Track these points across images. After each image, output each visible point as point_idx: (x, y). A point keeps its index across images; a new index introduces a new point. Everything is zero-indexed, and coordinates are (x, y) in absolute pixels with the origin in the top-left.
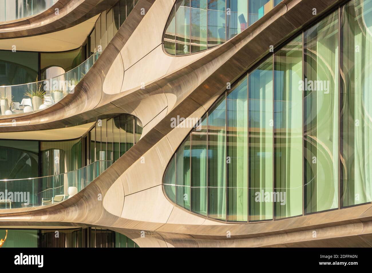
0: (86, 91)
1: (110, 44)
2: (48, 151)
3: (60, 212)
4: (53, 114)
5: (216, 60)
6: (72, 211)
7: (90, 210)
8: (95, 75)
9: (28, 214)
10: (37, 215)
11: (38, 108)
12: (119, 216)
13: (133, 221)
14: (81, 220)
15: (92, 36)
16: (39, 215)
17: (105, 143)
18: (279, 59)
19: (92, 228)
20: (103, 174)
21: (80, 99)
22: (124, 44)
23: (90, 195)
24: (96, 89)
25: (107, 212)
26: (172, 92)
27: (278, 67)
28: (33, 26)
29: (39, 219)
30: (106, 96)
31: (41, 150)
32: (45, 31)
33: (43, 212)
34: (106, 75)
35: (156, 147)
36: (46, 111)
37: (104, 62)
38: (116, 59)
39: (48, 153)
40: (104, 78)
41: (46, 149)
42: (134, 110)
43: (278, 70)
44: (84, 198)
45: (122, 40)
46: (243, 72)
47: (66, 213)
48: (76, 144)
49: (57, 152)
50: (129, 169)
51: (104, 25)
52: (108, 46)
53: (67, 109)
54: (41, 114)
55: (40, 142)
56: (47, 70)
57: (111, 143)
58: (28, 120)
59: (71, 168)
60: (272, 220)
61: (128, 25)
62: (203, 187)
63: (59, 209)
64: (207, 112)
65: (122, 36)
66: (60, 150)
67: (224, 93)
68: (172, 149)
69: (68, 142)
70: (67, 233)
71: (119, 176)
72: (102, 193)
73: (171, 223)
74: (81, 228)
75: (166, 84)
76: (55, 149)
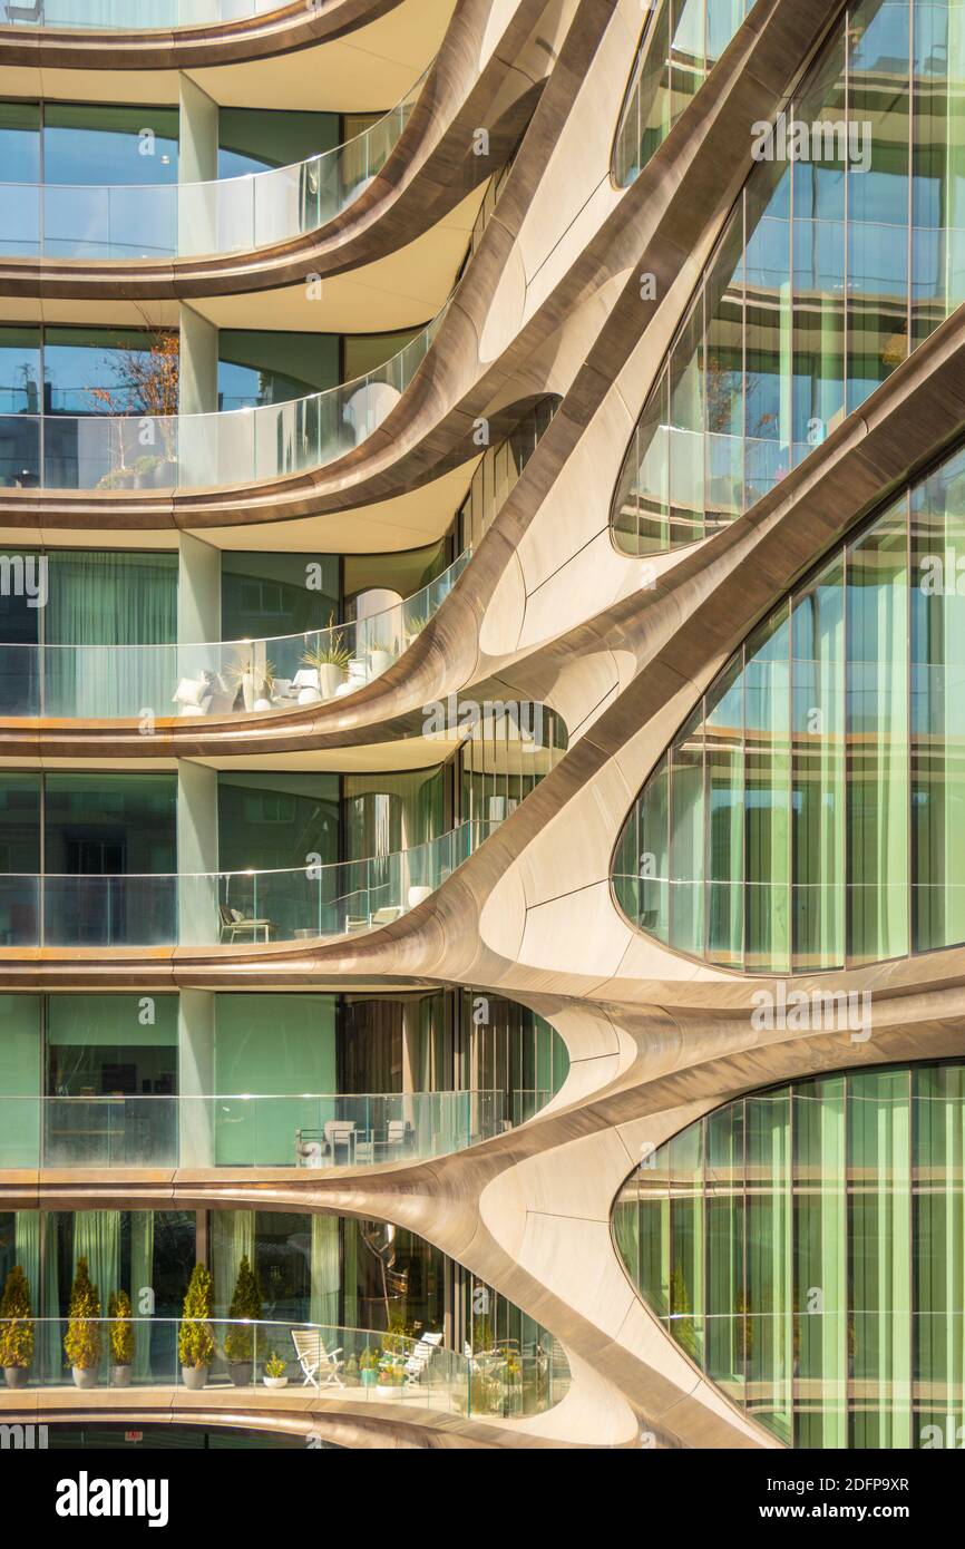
0: (441, 647)
1: (491, 529)
2: (362, 799)
3: (384, 949)
4: (367, 708)
5: (717, 563)
6: (412, 948)
7: (451, 946)
8: (460, 609)
9: (307, 956)
10: (329, 959)
11: (332, 692)
12: (514, 959)
13: (543, 971)
14: (433, 969)
15: (466, 511)
16: (332, 959)
17: (491, 776)
18: (860, 559)
19: (466, 989)
20: (477, 853)
21: (429, 669)
22: (524, 528)
23: (450, 906)
24: (464, 642)
25: (489, 949)
26: (627, 647)
27: (857, 576)
28: (320, 490)
29: (334, 967)
30: (487, 660)
31: (345, 796)
32: (350, 502)
33: (344, 949)
34: (486, 607)
35: (593, 785)
36: (351, 700)
37: (481, 576)
38: (508, 567)
39: (360, 804)
40: (482, 615)
41: (358, 793)
42: (547, 693)
43: (857, 586)
44: (437, 913)
45: (519, 519)
46: (781, 592)
47: (397, 952)
48: (430, 780)
49: (382, 803)
50: (535, 840)
51: (489, 483)
52: (487, 535)
53: (400, 693)
54: (339, 708)
55: (342, 777)
56: (359, 598)
57: (504, 776)
58: (309, 723)
59: (418, 838)
60: (841, 968)
61: (531, 482)
63: (382, 943)
64: (704, 697)
65: (520, 511)
66: (391, 796)
67: (740, 646)
68: (628, 789)
69: (412, 776)
70: (409, 1003)
71: (514, 859)
72: (478, 902)
73: (622, 976)
74: (442, 989)
75: (611, 627)
76: (379, 793)
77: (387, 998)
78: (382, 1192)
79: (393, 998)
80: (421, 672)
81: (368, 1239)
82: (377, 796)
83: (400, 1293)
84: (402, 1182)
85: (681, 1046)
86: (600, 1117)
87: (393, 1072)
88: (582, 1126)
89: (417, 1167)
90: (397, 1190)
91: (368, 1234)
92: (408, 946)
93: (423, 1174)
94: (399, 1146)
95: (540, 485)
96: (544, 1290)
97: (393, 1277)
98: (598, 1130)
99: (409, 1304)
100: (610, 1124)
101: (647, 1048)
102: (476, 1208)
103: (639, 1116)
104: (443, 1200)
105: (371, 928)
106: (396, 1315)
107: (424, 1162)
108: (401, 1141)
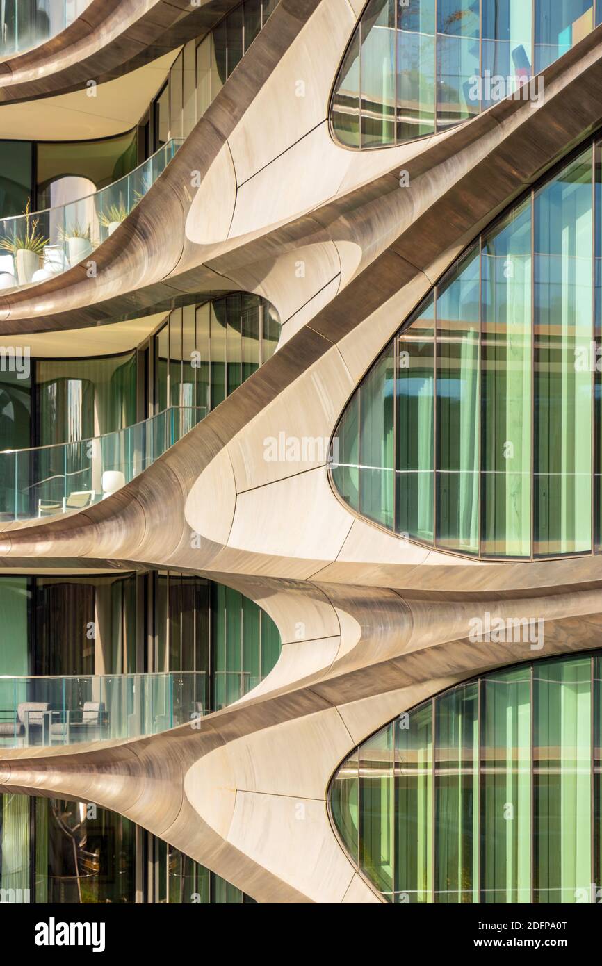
0: (145, 236)
1: (202, 120)
2: (55, 385)
3: (81, 532)
4: (65, 294)
5: (455, 158)
6: (111, 532)
7: (153, 529)
8: (166, 198)
9: (3, 539)
10: (25, 542)
11: (28, 278)
12: (224, 543)
14: (132, 554)
15: (163, 101)
16: (29, 542)
19: (161, 572)
20: (188, 437)
21: (130, 257)
22: (236, 120)
23: (154, 491)
24: (168, 230)
25: (195, 533)
26: (352, 238)
28: (18, 77)
29: (31, 550)
30: (194, 248)
31: (38, 381)
32: (48, 91)
33: (41, 533)
34: (193, 197)
35: (313, 373)
36: (49, 287)
37: (190, 166)
38: (218, 156)
39: (53, 389)
40: (189, 204)
41: (49, 379)
42: (259, 282)
44: (139, 498)
45: (233, 110)
46: (521, 188)
47: (95, 535)
48: (122, 367)
49: (75, 388)
50: (248, 428)
51: (190, 75)
52: (199, 125)
53: (100, 281)
54: (37, 293)
55: (34, 362)
56: (52, 185)
57: (205, 364)
58: (5, 308)
59: (110, 426)
60: (589, 552)
61: (246, 74)
62: (425, 471)
63: (79, 527)
64: (435, 288)
65: (232, 102)
66: (84, 381)
67: (476, 239)
68: (350, 378)
69: (103, 361)
70: (100, 586)
71: (224, 445)
72: (183, 486)
73: (346, 560)
74: (134, 573)
75: (336, 218)
76: (71, 379)
77: (78, 581)
78: (79, 771)
79: (85, 581)
80: (122, 260)
81: (60, 819)
82: (69, 381)
83: (91, 872)
84: (100, 762)
85: (412, 627)
86: (322, 697)
87: (84, 655)
88: (299, 705)
89: (117, 748)
90: (95, 770)
91: (60, 813)
92: (106, 530)
93: (121, 754)
94: (94, 727)
95: (254, 77)
96: (257, 867)
97: (86, 856)
98: (318, 710)
99: (100, 882)
100: (331, 704)
101: (372, 629)
102: (181, 787)
103: (363, 697)
104: (144, 780)
105: (65, 513)
106: (88, 894)
107: (126, 742)
108: (96, 722)
